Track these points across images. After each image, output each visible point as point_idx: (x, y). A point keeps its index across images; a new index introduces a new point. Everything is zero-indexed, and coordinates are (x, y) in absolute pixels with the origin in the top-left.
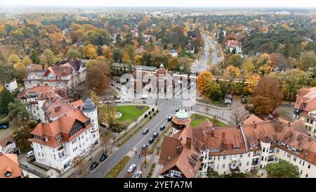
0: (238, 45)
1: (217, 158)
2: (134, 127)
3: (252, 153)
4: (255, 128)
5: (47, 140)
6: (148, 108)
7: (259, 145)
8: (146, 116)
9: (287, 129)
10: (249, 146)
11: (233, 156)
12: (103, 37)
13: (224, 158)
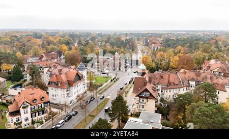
0: (159, 46)
1: (166, 91)
2: (106, 86)
3: (185, 88)
4: (185, 74)
5: (59, 85)
6: (111, 77)
7: (189, 84)
8: (112, 81)
9: (203, 75)
10: (183, 84)
11: (175, 90)
12: (69, 41)
13: (170, 91)
